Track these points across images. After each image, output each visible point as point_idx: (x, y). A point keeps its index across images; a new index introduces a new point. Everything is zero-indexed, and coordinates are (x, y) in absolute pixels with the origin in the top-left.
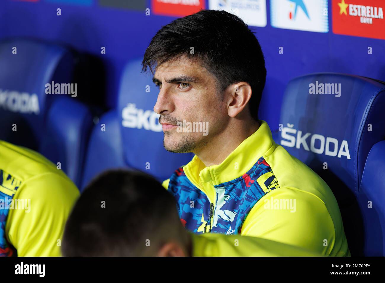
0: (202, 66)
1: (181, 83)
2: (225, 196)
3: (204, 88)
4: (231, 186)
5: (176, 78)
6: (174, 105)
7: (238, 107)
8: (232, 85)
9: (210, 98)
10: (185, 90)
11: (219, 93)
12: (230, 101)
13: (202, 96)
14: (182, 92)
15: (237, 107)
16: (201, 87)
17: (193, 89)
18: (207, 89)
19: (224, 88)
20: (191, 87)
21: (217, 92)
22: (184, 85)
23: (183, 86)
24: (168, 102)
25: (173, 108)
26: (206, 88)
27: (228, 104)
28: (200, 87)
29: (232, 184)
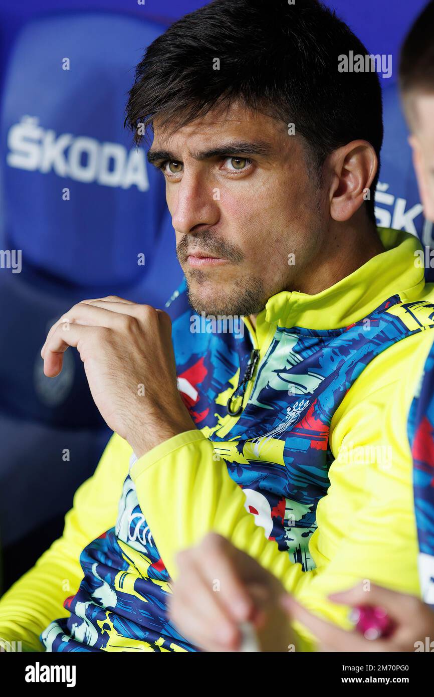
0: (275, 118)
1: (230, 157)
2: (293, 352)
3: (283, 166)
4: (315, 340)
5: (218, 147)
6: (219, 208)
7: (353, 197)
8: (336, 149)
9: (296, 186)
10: (239, 175)
11: (313, 171)
12: (334, 186)
13: (280, 184)
14: (232, 179)
15: (350, 198)
16: (277, 165)
17: (260, 171)
18: (290, 166)
19: (321, 161)
20: (255, 167)
21: (310, 173)
22: (238, 163)
23: (235, 165)
24: (204, 205)
25: (218, 218)
26: (286, 167)
27: (331, 195)
28: (274, 165)
29: (316, 337)
